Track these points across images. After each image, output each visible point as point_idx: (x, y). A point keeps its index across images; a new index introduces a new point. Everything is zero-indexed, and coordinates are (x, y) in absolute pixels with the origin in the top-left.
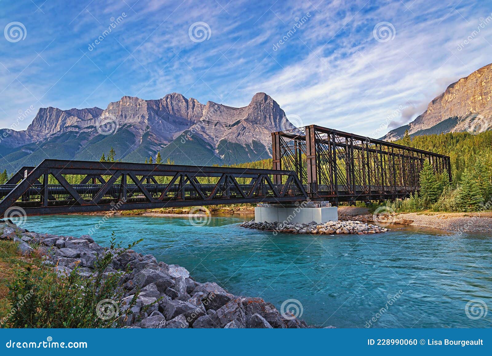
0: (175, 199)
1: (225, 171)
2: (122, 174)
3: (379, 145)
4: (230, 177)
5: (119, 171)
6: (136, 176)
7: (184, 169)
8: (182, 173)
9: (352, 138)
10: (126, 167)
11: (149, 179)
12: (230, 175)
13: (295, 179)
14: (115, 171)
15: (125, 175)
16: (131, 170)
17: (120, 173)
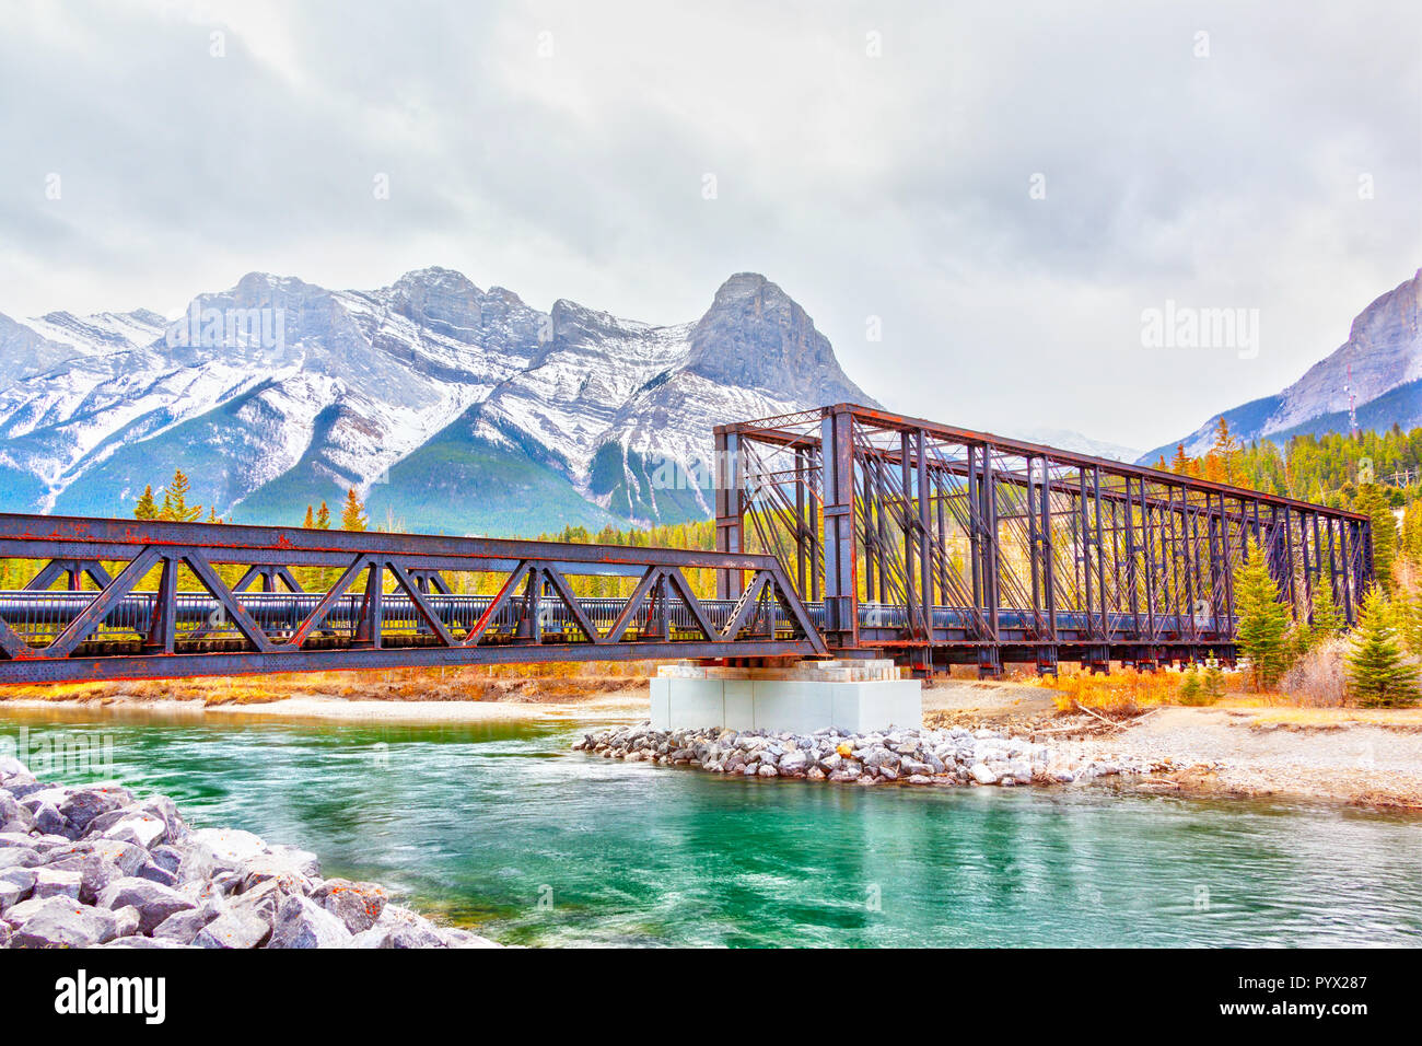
0: (352, 644)
1: (526, 553)
2: (164, 558)
3: (1092, 472)
4: (546, 572)
5: (150, 550)
6: (213, 566)
7: (381, 546)
8: (374, 559)
9: (989, 446)
10: (175, 536)
11: (272, 575)
12: (544, 566)
13: (776, 584)
14: (140, 549)
15: (172, 564)
16: (196, 546)
17: (157, 555)
